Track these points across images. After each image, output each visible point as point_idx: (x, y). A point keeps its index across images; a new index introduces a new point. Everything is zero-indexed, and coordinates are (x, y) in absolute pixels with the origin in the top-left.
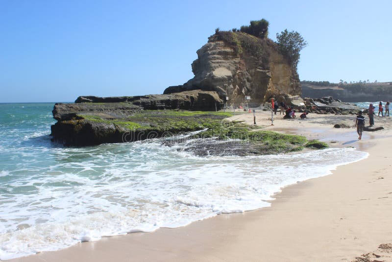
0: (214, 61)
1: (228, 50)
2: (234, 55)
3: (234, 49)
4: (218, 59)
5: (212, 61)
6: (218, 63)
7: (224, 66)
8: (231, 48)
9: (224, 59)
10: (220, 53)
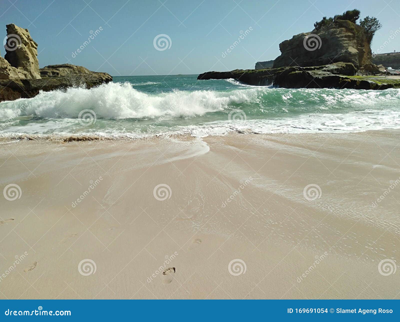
0: (344, 42)
1: (350, 34)
2: (354, 37)
3: (353, 33)
4: (346, 40)
5: (343, 42)
6: (347, 43)
7: (351, 46)
8: (351, 32)
9: (349, 41)
10: (346, 36)
